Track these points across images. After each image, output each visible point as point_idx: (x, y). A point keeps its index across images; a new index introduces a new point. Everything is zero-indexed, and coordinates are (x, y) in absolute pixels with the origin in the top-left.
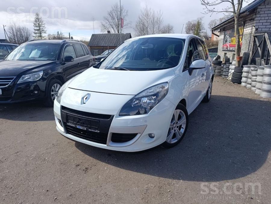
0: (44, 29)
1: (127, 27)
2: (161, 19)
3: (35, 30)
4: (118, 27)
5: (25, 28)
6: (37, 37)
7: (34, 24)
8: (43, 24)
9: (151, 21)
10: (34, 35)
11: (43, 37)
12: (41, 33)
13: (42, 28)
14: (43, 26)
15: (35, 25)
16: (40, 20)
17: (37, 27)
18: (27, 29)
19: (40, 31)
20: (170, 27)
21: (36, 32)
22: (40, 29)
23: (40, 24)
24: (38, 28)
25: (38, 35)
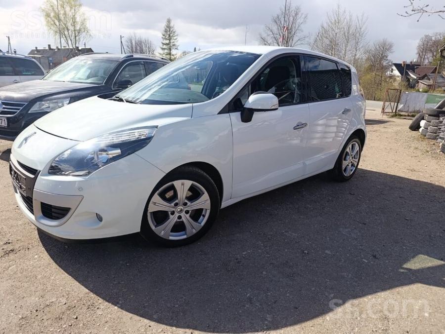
0: (175, 43)
1: (303, 42)
2: (362, 30)
3: (163, 44)
4: (287, 42)
5: (148, 40)
6: (164, 55)
7: (164, 35)
8: (175, 35)
9: (343, 33)
10: (161, 52)
11: (173, 55)
12: (170, 49)
13: (174, 41)
14: (175, 38)
15: (163, 37)
16: (171, 29)
17: (166, 39)
18: (150, 42)
19: (170, 47)
20: (387, 43)
21: (165, 47)
22: (170, 42)
23: (171, 35)
24: (167, 42)
25: (166, 51)
